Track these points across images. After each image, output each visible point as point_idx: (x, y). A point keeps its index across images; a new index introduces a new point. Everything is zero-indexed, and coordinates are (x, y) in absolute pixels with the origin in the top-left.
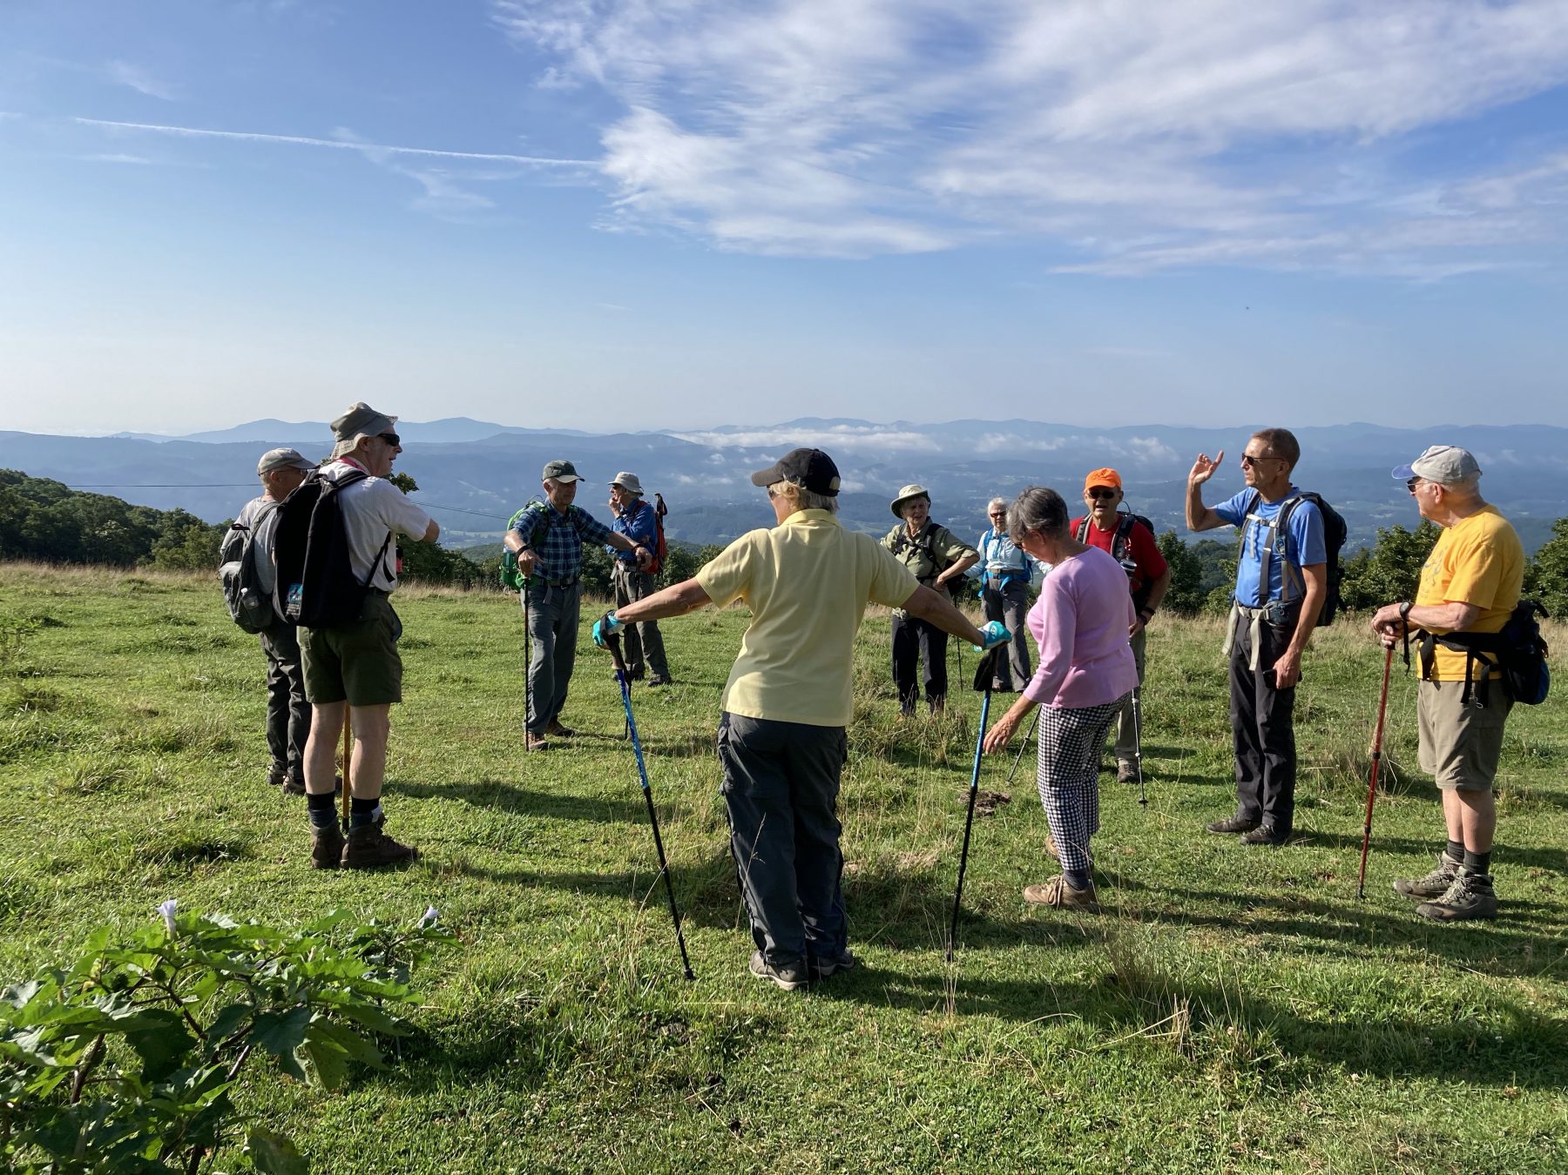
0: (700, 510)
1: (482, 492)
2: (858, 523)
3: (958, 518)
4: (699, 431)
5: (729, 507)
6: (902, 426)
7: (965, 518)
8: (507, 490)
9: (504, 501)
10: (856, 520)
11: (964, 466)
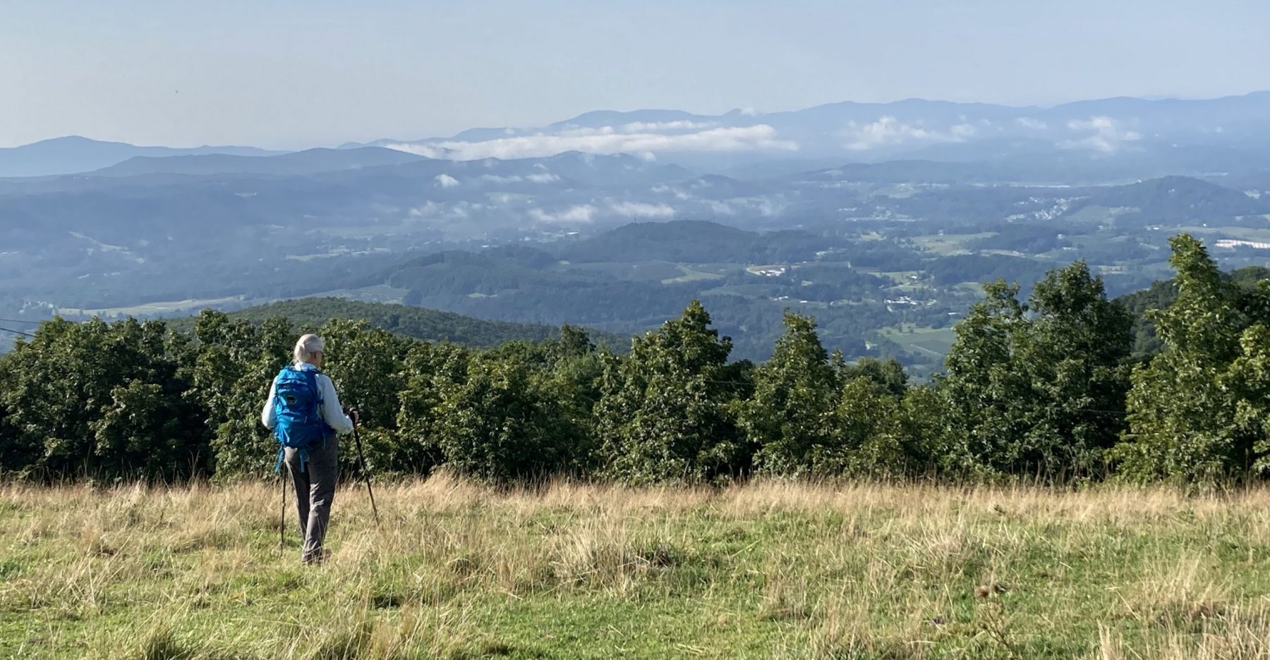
0: (438, 258)
1: (106, 248)
2: (680, 266)
3: (831, 250)
4: (440, 140)
5: (484, 251)
6: (734, 118)
7: (843, 250)
8: (144, 243)
9: (141, 260)
10: (677, 261)
11: (836, 173)
